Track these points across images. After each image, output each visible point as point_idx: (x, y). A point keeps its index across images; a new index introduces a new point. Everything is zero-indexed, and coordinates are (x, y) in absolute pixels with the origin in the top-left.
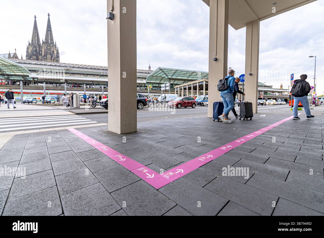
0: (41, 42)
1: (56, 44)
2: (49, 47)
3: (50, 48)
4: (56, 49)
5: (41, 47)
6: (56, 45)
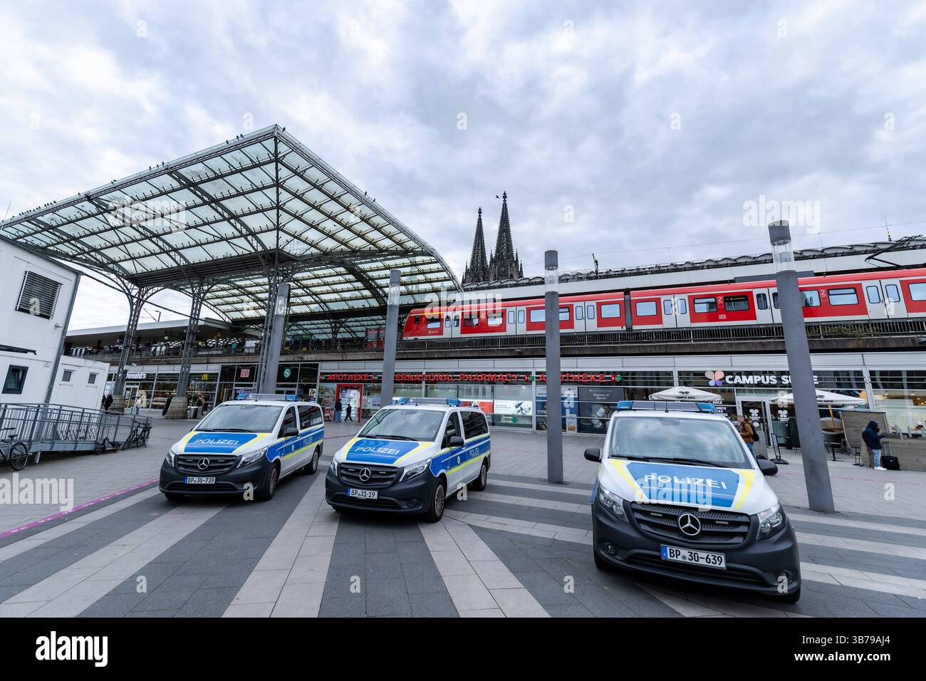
0: (488, 260)
1: (517, 258)
2: (503, 269)
3: (505, 271)
4: (517, 271)
5: (488, 272)
6: (517, 260)
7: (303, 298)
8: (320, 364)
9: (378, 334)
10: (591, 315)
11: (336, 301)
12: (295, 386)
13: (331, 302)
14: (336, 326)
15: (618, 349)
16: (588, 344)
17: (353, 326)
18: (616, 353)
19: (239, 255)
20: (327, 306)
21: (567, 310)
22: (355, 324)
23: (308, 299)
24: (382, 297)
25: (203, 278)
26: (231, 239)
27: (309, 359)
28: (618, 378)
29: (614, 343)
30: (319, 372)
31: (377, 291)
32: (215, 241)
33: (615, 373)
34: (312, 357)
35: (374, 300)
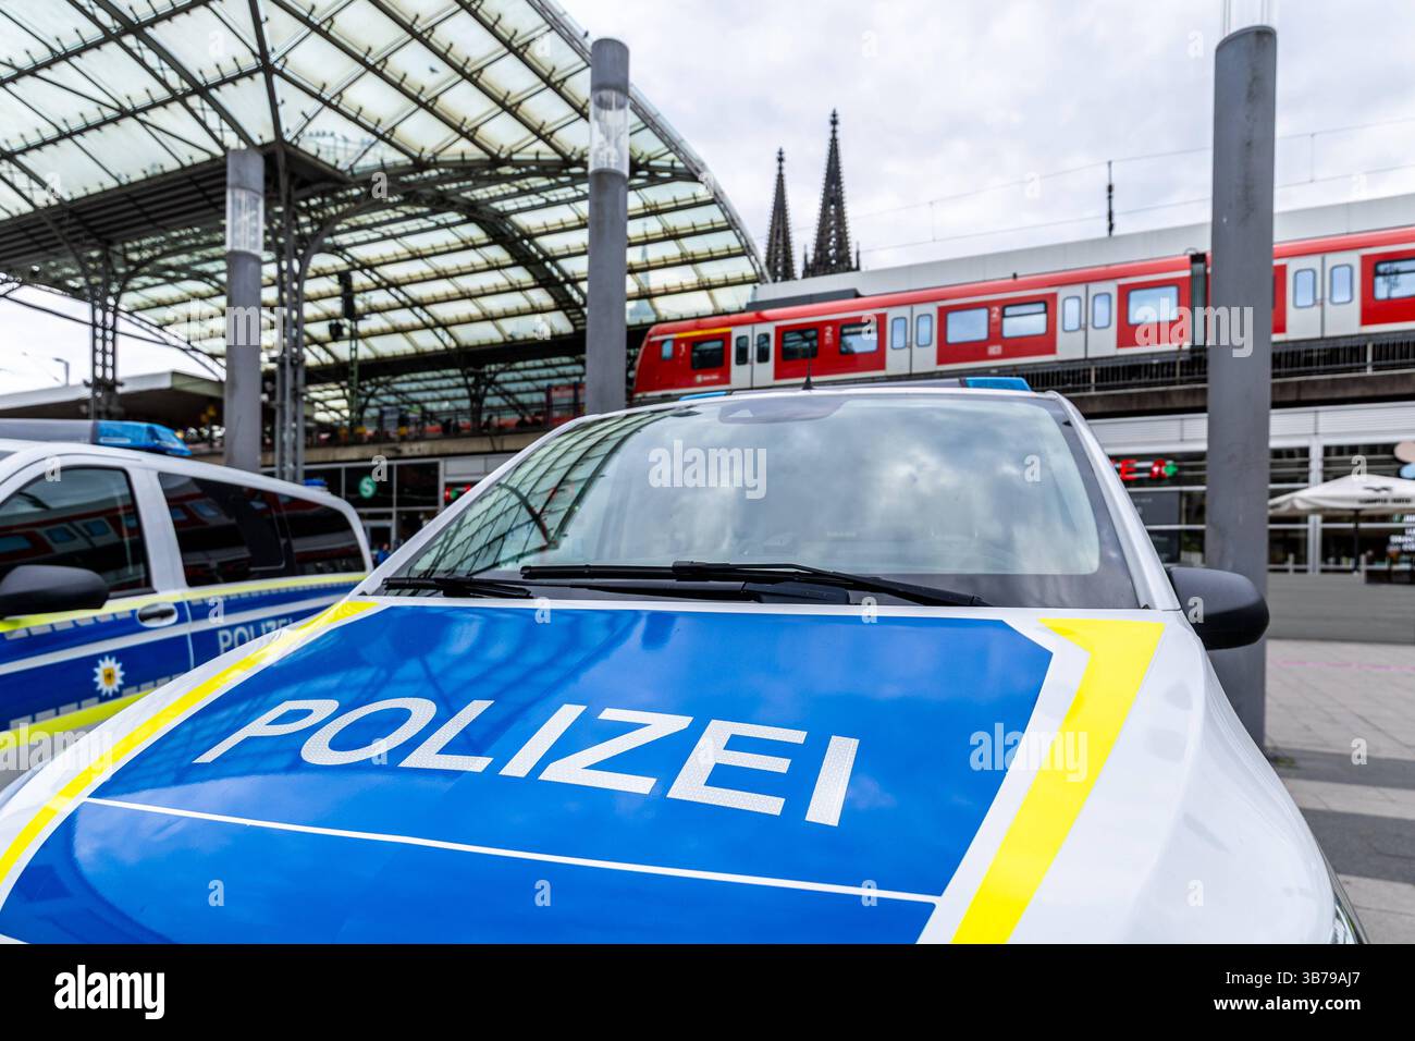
7: (391, 315)
8: (442, 463)
9: (576, 397)
10: (1101, 320)
11: (471, 320)
12: (389, 516)
13: (459, 323)
14: (476, 385)
15: (1174, 397)
16: (1097, 389)
17: (519, 392)
18: (1168, 406)
19: (183, 168)
20: (451, 336)
21: (1041, 307)
22: (523, 386)
23: (404, 317)
24: (578, 308)
25: (110, 243)
26: (145, 110)
27: (416, 453)
28: (1169, 469)
29: (1162, 384)
30: (442, 481)
31: (567, 293)
32: (106, 122)
33: (1160, 459)
34: (423, 447)
35: (560, 314)
